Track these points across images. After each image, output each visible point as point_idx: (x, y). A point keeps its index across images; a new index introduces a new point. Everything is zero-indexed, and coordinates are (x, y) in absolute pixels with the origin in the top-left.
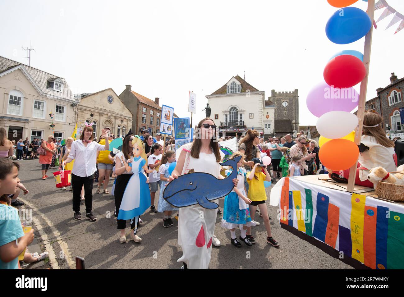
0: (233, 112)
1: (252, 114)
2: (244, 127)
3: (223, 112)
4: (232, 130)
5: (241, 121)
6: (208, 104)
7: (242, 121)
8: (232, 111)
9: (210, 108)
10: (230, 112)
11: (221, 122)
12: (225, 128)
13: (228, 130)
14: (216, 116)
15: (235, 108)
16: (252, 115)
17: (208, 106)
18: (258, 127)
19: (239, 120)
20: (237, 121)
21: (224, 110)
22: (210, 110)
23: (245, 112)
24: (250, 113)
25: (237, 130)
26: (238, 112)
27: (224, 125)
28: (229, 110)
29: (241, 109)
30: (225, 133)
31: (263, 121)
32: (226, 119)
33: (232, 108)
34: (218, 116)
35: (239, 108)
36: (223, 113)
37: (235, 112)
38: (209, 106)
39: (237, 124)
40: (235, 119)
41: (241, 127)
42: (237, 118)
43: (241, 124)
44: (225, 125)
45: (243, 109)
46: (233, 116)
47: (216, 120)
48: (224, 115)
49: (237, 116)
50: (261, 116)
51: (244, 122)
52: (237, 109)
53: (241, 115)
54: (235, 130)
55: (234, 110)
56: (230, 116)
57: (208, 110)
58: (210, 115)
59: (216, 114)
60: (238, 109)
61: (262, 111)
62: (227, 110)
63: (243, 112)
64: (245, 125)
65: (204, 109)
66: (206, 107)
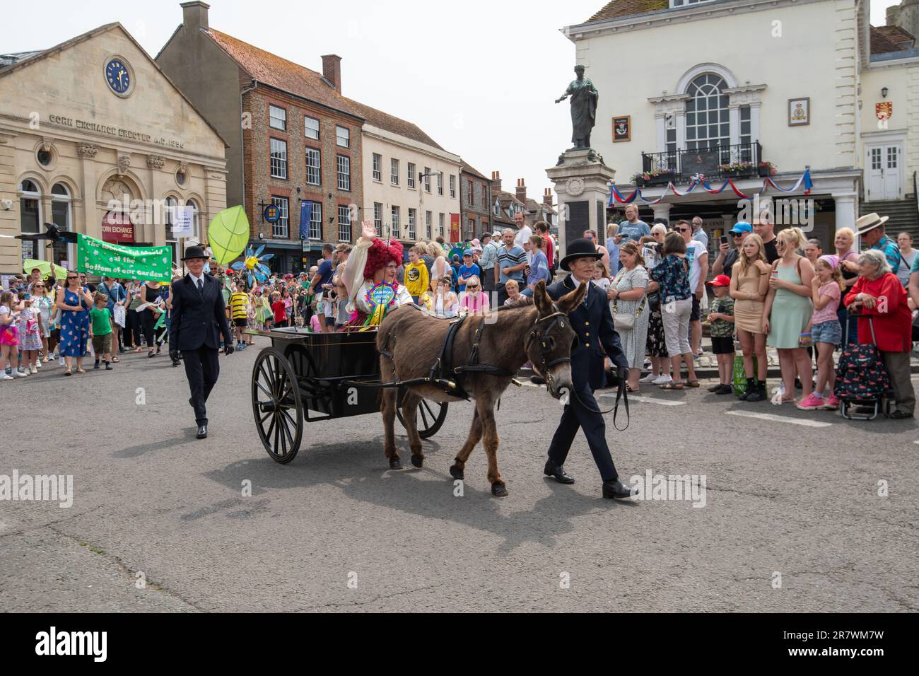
0: (702, 103)
1: (804, 103)
2: (764, 171)
3: (653, 102)
4: (699, 190)
5: (746, 142)
6: (580, 70)
7: (753, 140)
8: (696, 97)
9: (590, 87)
10: (689, 103)
11: (644, 156)
12: (664, 184)
13: (682, 191)
14: (617, 127)
15: (714, 78)
16: (804, 107)
17: (580, 77)
18: (833, 166)
19: (735, 136)
20: (726, 144)
21: (658, 94)
22: (594, 99)
23: (764, 97)
24: (791, 101)
25: (728, 188)
26: (732, 99)
27: (660, 165)
28: (682, 90)
29: (743, 84)
30: (668, 206)
31: (858, 136)
32: (671, 135)
33: (700, 79)
34: (626, 126)
35: (735, 78)
36: (654, 110)
37: (713, 102)
38: (586, 76)
39: (726, 160)
40: (713, 132)
41: (745, 174)
42: (726, 130)
43: (746, 156)
44: (665, 169)
45: (756, 81)
46: (702, 118)
47: (622, 146)
48: (656, 116)
49: (725, 116)
50: (850, 109)
51: (760, 148)
52: (724, 85)
53: (745, 111)
54: (716, 187)
55: (707, 90)
56: (690, 120)
57: (580, 98)
58: (593, 124)
59: (620, 114)
60: (731, 84)
61: (852, 86)
62: (671, 92)
63: (757, 96)
64: (764, 160)
65: (564, 92)
66: (571, 85)
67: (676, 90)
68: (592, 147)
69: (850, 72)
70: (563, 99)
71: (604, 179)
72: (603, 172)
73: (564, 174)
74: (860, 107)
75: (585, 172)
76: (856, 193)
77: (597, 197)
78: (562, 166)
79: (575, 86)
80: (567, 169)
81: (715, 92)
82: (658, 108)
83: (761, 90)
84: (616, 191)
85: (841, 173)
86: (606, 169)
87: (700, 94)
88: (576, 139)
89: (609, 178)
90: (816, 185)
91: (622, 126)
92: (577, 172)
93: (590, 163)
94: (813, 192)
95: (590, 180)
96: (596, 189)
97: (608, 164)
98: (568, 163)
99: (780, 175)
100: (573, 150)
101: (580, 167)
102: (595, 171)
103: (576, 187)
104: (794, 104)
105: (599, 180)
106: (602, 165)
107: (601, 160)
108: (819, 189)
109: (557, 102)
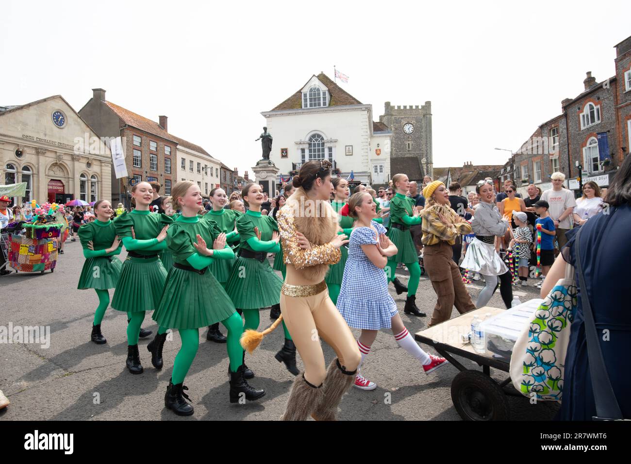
0: (315, 145)
1: (351, 147)
2: (337, 172)
3: (296, 144)
6: (265, 129)
7: (333, 160)
8: (312, 143)
9: (270, 136)
10: (310, 145)
11: (293, 164)
14: (283, 152)
15: (319, 136)
16: (351, 149)
17: (266, 132)
18: (361, 171)
21: (298, 140)
22: (271, 141)
23: (337, 144)
26: (325, 144)
28: (307, 139)
29: (329, 139)
31: (369, 161)
32: (303, 157)
33: (314, 136)
34: (286, 152)
35: (326, 137)
36: (296, 146)
37: (319, 145)
40: (319, 156)
42: (323, 155)
45: (334, 138)
46: (315, 151)
47: (284, 159)
48: (298, 149)
49: (323, 150)
50: (366, 151)
51: (335, 163)
52: (322, 139)
53: (330, 149)
55: (316, 140)
56: (310, 151)
57: (265, 140)
58: (270, 150)
59: (283, 148)
60: (325, 139)
61: (367, 142)
62: (303, 140)
63: (334, 144)
64: (337, 168)
65: (259, 137)
66: (262, 134)
67: (305, 138)
68: (270, 159)
69: (366, 137)
70: (258, 140)
71: (275, 172)
72: (274, 169)
73: (259, 169)
74: (370, 150)
75: (267, 169)
76: (369, 181)
77: (273, 179)
78: (258, 166)
79: (263, 135)
80: (260, 167)
81: (319, 141)
82: (298, 146)
83: (336, 142)
84: (282, 177)
85: (363, 173)
86: (276, 168)
87: (314, 142)
88: (264, 156)
89: (277, 172)
90: (355, 178)
91: (285, 152)
92: (264, 169)
93: (269, 165)
94: (354, 180)
95: (269, 172)
96: (272, 176)
97: (276, 167)
98: (260, 165)
99: (343, 173)
100: (263, 160)
101: (265, 167)
102: (271, 169)
103: (263, 175)
104: (347, 147)
105: (273, 172)
106: (274, 166)
107: (274, 165)
108: (356, 179)
109: (256, 140)
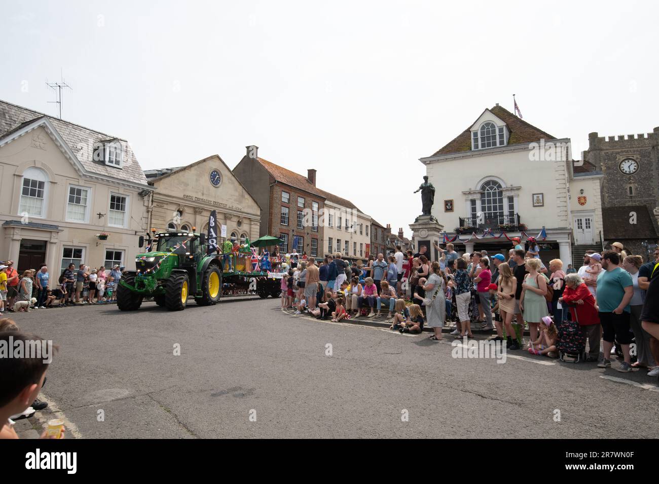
0: (489, 194)
1: (541, 196)
2: (521, 228)
3: (464, 194)
4: (489, 237)
5: (512, 214)
6: (426, 178)
7: (515, 213)
8: (486, 192)
9: (431, 186)
10: (482, 194)
11: (460, 219)
12: (471, 233)
13: (480, 237)
14: (446, 205)
15: (495, 183)
16: (541, 198)
17: (426, 182)
18: (556, 227)
19: (506, 211)
20: (502, 215)
21: (466, 189)
22: (433, 192)
23: (520, 193)
24: (533, 194)
25: (503, 236)
26: (504, 193)
27: (468, 224)
28: (479, 188)
29: (509, 186)
30: (473, 244)
31: (569, 213)
32: (474, 210)
33: (488, 183)
34: (451, 205)
35: (504, 183)
36: (465, 197)
37: (494, 194)
38: (429, 182)
39: (502, 222)
40: (495, 208)
41: (512, 229)
42: (501, 208)
43: (512, 221)
44: (471, 225)
45: (515, 185)
46: (489, 202)
47: (449, 214)
48: (466, 200)
49: (501, 201)
50: (564, 199)
51: (519, 217)
52: (500, 186)
53: (511, 199)
54: (497, 235)
55: (491, 188)
56: (483, 202)
57: (426, 191)
58: (433, 204)
59: (447, 199)
60: (503, 186)
61: (565, 188)
62: (473, 189)
63: (516, 192)
64: (521, 223)
65: (418, 188)
66: (422, 185)
67: (476, 188)
68: (432, 214)
69: (563, 181)
70: (417, 191)
71: (438, 230)
72: (437, 227)
73: (418, 227)
74: (570, 198)
75: (428, 226)
76: (570, 241)
77: (435, 238)
78: (416, 224)
79: (424, 185)
80: (419, 225)
81: (495, 189)
82: (467, 196)
83: (519, 189)
84: (446, 236)
85: (561, 230)
86: (439, 225)
87: (488, 190)
88: (424, 210)
89: (440, 230)
90: (549, 236)
91: (449, 204)
92: (424, 226)
93: (431, 222)
94: (547, 239)
95: (431, 230)
96: (434, 235)
97: (440, 223)
98: (420, 222)
99: (529, 230)
100: (422, 215)
101: (426, 224)
102: (433, 226)
103: (424, 234)
104: (535, 196)
105: (435, 231)
106: (437, 223)
107: (437, 221)
108: (550, 238)
109: (414, 193)
